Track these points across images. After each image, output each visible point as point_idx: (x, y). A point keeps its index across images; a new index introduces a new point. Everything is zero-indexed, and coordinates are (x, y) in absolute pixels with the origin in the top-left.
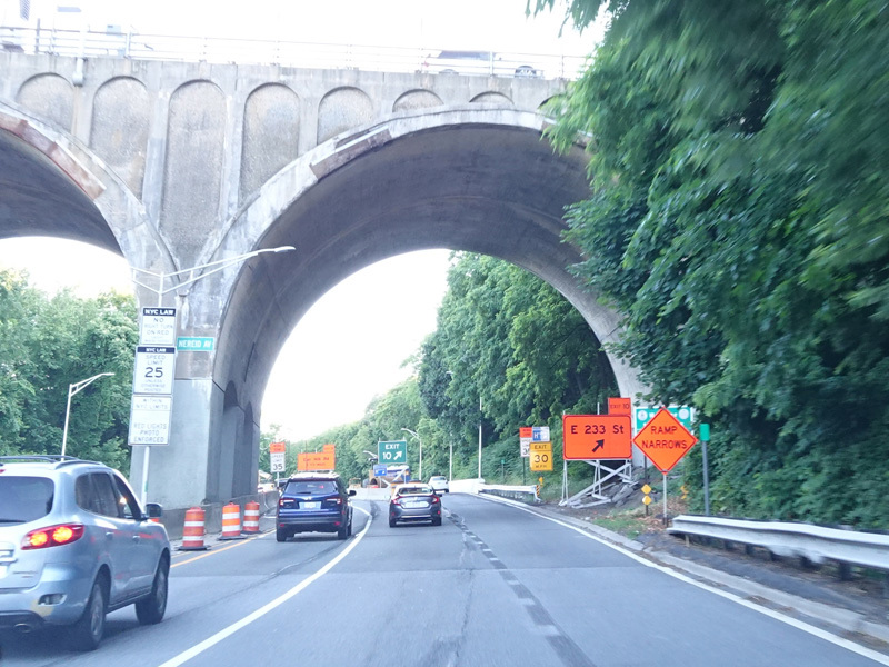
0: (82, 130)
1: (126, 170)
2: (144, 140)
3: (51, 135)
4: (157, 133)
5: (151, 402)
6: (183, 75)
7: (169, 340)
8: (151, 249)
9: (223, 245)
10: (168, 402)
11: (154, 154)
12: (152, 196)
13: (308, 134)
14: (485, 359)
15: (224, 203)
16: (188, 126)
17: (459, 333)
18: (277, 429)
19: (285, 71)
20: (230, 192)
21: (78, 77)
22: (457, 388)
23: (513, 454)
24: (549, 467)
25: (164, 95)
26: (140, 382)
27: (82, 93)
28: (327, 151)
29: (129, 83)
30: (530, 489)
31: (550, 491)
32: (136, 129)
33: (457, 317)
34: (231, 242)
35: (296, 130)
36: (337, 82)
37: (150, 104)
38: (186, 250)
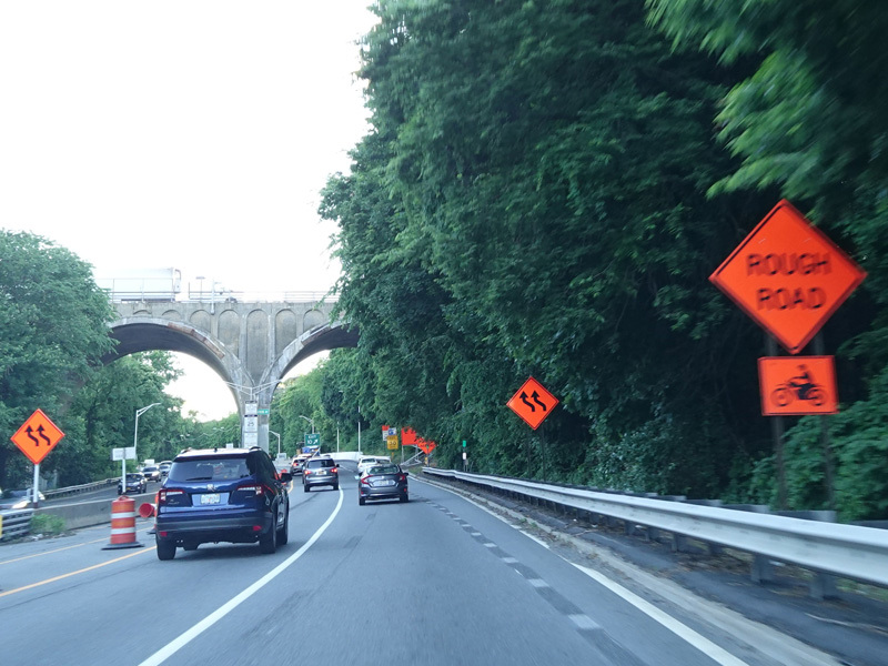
0: (215, 332)
1: (232, 347)
2: (239, 334)
3: (203, 334)
4: (243, 332)
5: (251, 435)
6: (250, 308)
7: (255, 412)
8: (244, 377)
9: (270, 374)
10: (256, 434)
11: (242, 340)
12: (242, 356)
13: (300, 329)
14: (363, 389)
15: (269, 358)
16: (254, 328)
17: (348, 373)
18: (194, 414)
19: (290, 304)
20: (271, 353)
21: (212, 311)
22: (347, 403)
23: (378, 437)
24: (397, 447)
25: (245, 316)
26: (246, 428)
27: (213, 318)
28: (307, 335)
29: (231, 312)
30: (387, 458)
31: (397, 459)
32: (235, 330)
33: (346, 364)
34: (273, 373)
35: (295, 327)
36: (310, 307)
37: (239, 320)
38: (256, 377)
